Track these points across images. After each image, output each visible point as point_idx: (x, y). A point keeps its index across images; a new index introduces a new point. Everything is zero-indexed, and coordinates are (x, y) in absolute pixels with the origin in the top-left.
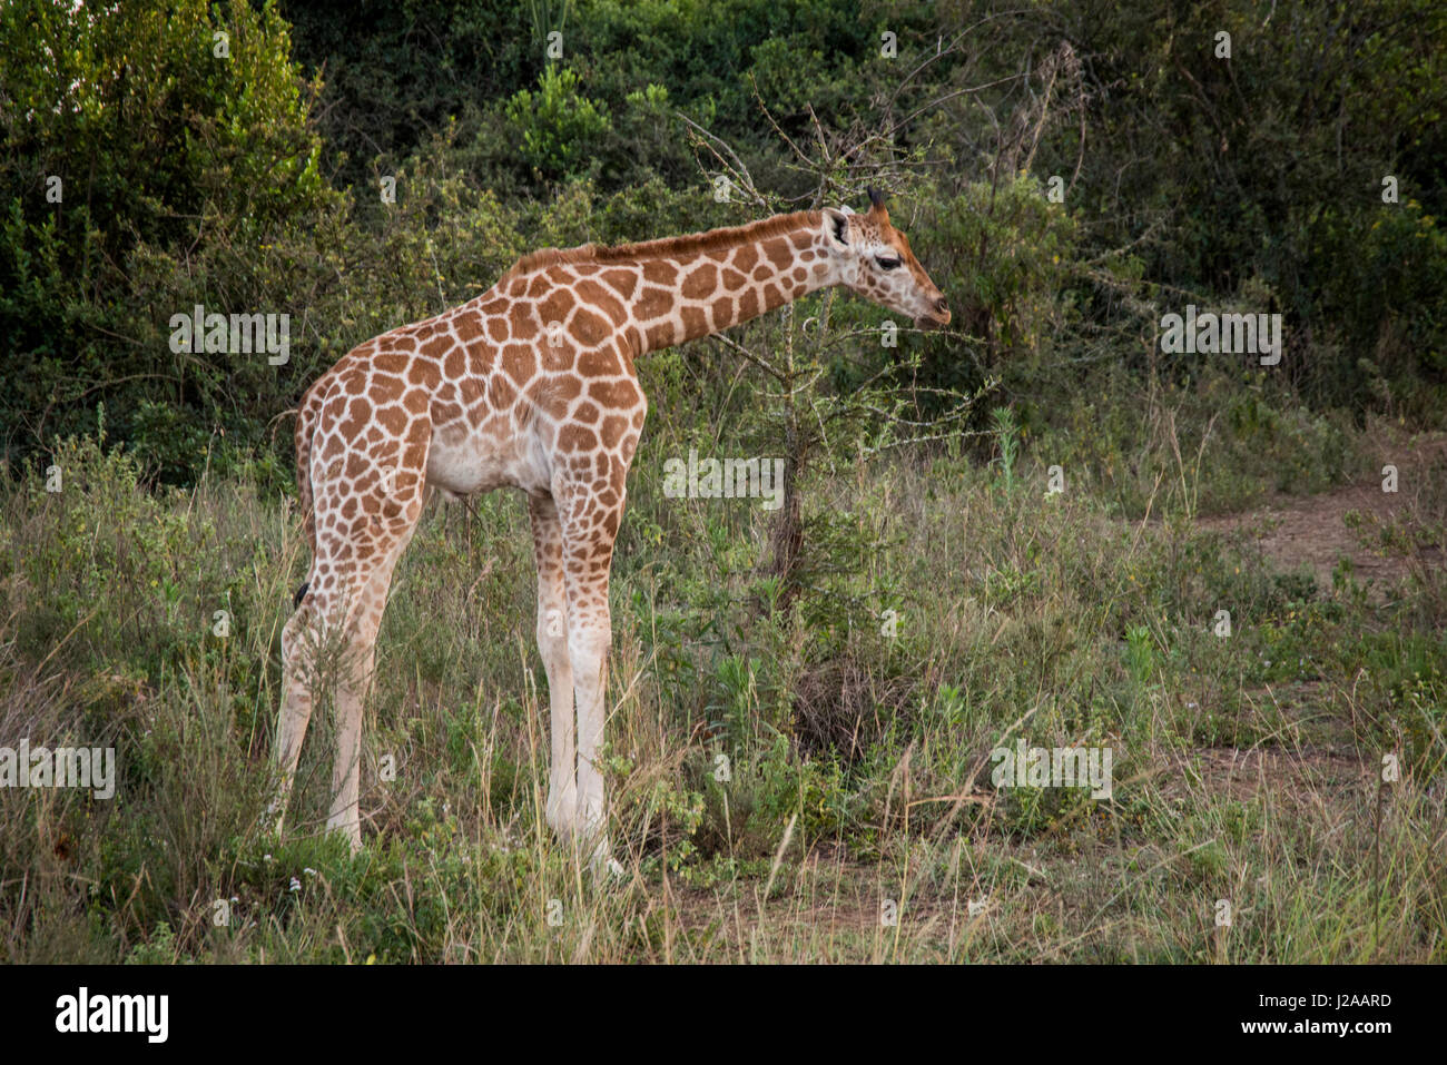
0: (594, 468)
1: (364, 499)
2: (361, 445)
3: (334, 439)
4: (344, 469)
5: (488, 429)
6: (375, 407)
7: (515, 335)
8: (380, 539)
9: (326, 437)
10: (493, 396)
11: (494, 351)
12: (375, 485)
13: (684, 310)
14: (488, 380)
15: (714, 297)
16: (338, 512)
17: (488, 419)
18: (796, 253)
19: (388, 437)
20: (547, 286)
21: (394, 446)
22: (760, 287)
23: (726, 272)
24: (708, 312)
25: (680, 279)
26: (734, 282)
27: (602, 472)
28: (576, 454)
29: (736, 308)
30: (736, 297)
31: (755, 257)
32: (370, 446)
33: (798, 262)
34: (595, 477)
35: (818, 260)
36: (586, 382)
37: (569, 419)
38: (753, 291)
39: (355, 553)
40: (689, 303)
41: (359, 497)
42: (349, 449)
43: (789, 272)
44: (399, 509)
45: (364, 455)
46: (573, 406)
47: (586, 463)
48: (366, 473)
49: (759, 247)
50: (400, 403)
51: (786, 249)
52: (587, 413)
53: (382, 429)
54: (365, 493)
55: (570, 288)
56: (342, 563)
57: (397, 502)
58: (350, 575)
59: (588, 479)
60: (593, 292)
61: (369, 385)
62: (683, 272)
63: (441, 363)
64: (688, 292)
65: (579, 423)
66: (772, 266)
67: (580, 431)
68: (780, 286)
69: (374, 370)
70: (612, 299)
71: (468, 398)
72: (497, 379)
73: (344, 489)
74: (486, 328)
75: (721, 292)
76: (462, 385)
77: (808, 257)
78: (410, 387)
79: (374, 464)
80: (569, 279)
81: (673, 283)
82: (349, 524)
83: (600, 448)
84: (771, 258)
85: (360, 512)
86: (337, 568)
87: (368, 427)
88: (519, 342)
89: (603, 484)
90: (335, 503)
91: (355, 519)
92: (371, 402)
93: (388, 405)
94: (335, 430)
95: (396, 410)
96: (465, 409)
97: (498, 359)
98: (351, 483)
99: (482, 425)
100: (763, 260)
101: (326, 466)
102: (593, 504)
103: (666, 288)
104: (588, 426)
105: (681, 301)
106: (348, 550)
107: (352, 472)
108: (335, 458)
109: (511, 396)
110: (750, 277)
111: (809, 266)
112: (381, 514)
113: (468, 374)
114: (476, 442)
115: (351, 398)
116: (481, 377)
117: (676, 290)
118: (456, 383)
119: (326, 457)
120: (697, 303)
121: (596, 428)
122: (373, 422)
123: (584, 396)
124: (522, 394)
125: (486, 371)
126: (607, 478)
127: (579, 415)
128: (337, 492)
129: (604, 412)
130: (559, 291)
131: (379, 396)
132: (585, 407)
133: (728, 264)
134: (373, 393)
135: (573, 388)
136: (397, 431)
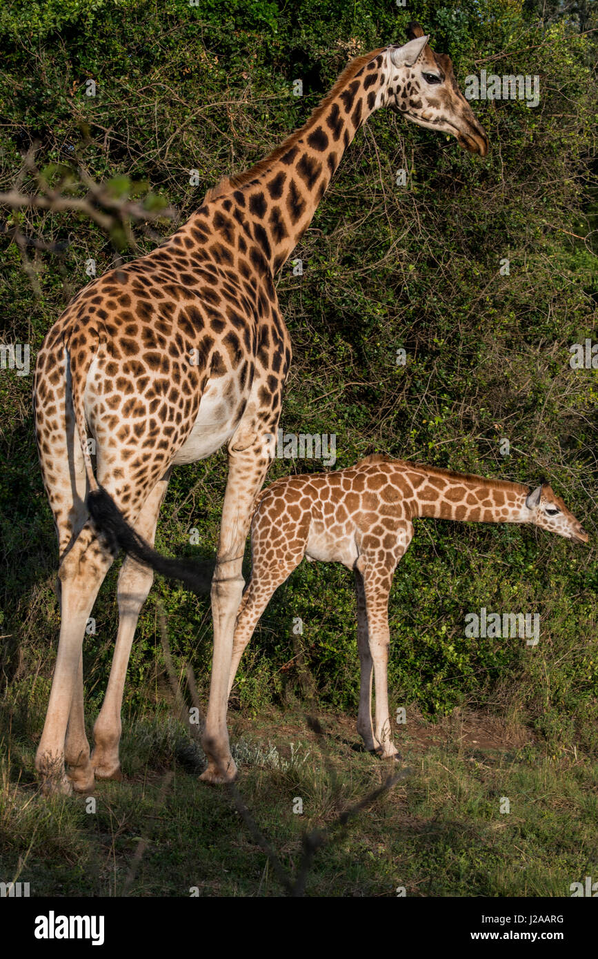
0: (376, 557)
1: (277, 551)
2: (279, 523)
3: (265, 518)
4: (269, 535)
5: (332, 530)
6: (287, 504)
7: (354, 489)
8: (282, 571)
9: (261, 516)
10: (337, 515)
11: (343, 493)
12: (283, 544)
13: (443, 502)
14: (337, 506)
15: (459, 503)
16: (264, 556)
17: (333, 525)
18: (507, 501)
19: (292, 521)
20: (377, 471)
21: (293, 526)
22: (483, 509)
23: (470, 495)
24: (454, 508)
25: (447, 489)
26: (471, 501)
27: (381, 559)
28: (369, 549)
29: (468, 513)
30: (470, 508)
31: (487, 495)
32: (283, 524)
33: (506, 506)
34: (377, 562)
35: (515, 508)
36: (381, 517)
37: (369, 533)
38: (479, 509)
39: (270, 577)
40: (446, 500)
41: (275, 549)
42: (273, 524)
43: (500, 509)
44: (293, 557)
45: (280, 529)
46: (372, 527)
47: (373, 554)
48: (279, 538)
49: (491, 492)
50: (298, 503)
51: (502, 497)
52: (378, 531)
53: (289, 516)
54: (278, 548)
55: (388, 475)
56: (265, 581)
57: (292, 554)
58: (267, 587)
59: (373, 561)
60: (399, 480)
61: (285, 493)
62: (449, 487)
63: (319, 491)
64: (447, 496)
65: (373, 535)
66: (494, 502)
67: (373, 538)
68: (493, 513)
69: (288, 487)
70: (407, 486)
71: (327, 512)
72: (341, 507)
73: (268, 545)
74: (342, 482)
75: (463, 503)
76: (326, 504)
77: (512, 505)
78: (304, 496)
79: (283, 534)
80: (389, 471)
81: (442, 489)
82: (269, 562)
83: (381, 547)
84: (494, 499)
85: (275, 557)
86: (262, 583)
87: (282, 515)
88: (355, 492)
89: (380, 565)
90: (263, 552)
91: (272, 561)
92: (285, 501)
93: (293, 504)
94: (266, 513)
95: (296, 507)
96: (325, 517)
97: (344, 498)
98: (272, 542)
99: (331, 527)
100: (490, 498)
101: (260, 532)
102: (374, 574)
103: (438, 490)
104: (377, 537)
105: (442, 498)
106: (268, 575)
107: (273, 537)
108: (264, 528)
109: (345, 517)
110: (480, 502)
111: (510, 510)
112: (284, 559)
113: (329, 500)
114: (326, 534)
115: (276, 498)
116: (334, 504)
117: (442, 493)
118: (323, 502)
119: (260, 527)
120: (450, 503)
121: (381, 538)
122: (285, 512)
123: (378, 523)
124: (350, 517)
125: (337, 502)
126: (383, 562)
127: (374, 531)
128: (265, 546)
129: (387, 531)
130: (382, 475)
131: (290, 499)
132: (378, 527)
133: (473, 492)
134: (286, 497)
135: (375, 518)
136: (296, 518)
